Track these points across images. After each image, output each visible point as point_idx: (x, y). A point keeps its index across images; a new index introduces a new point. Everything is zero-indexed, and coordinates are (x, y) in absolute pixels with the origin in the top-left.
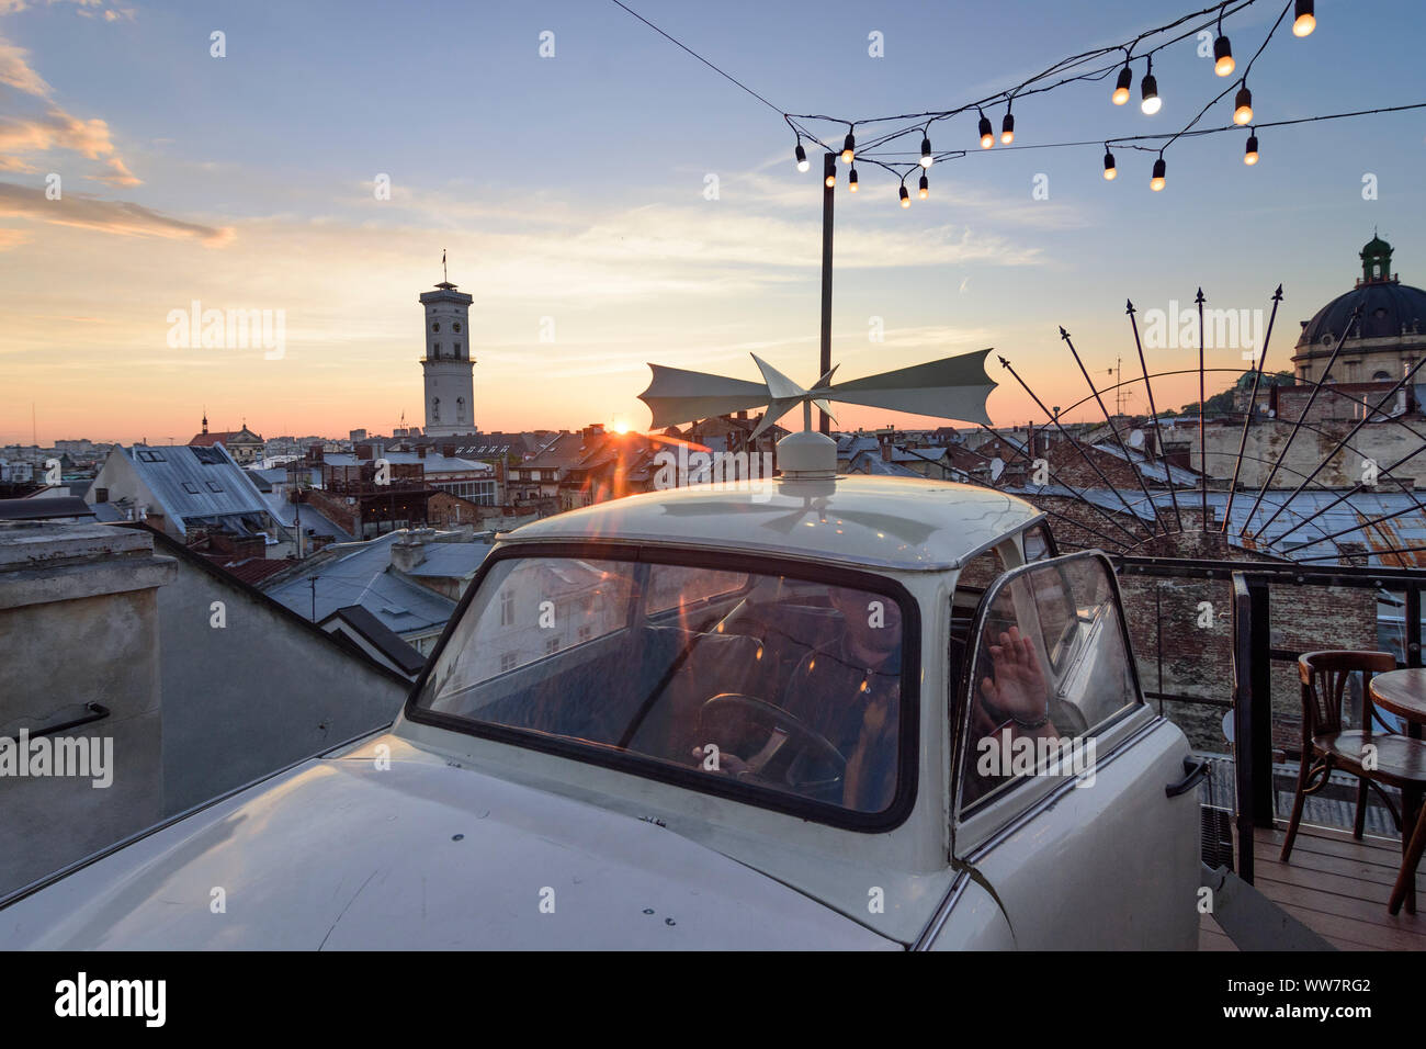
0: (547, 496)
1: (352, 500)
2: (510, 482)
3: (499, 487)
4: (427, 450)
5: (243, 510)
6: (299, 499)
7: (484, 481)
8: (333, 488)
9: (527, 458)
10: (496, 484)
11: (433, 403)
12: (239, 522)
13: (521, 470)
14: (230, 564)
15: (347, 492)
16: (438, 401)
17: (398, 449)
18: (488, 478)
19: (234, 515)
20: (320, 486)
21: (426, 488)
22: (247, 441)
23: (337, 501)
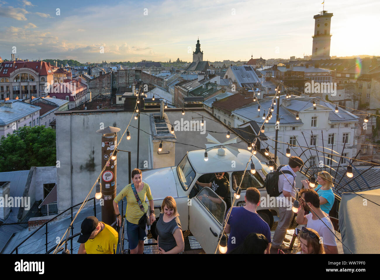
0: (351, 83)
1: (282, 81)
2: (337, 77)
3: (332, 79)
4: (309, 66)
5: (254, 82)
6: (268, 80)
7: (327, 77)
8: (277, 78)
9: (345, 69)
10: (331, 77)
11: (315, 49)
12: (253, 85)
13: (342, 73)
14: (246, 98)
15: (281, 79)
16: (317, 49)
17: (300, 65)
18: (328, 76)
19: (252, 83)
20: (273, 77)
21: (305, 79)
22: (262, 61)
23: (278, 81)
